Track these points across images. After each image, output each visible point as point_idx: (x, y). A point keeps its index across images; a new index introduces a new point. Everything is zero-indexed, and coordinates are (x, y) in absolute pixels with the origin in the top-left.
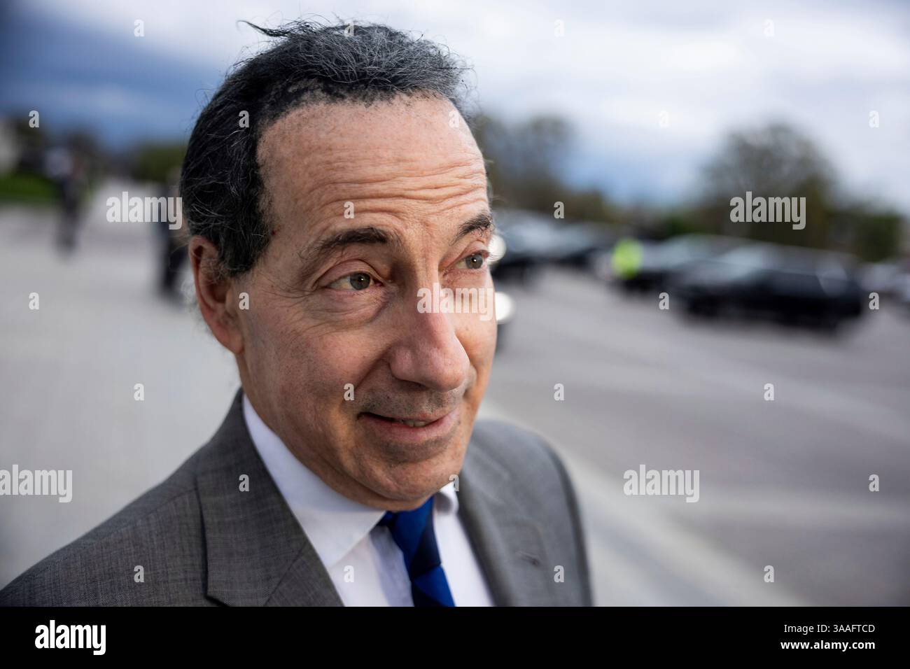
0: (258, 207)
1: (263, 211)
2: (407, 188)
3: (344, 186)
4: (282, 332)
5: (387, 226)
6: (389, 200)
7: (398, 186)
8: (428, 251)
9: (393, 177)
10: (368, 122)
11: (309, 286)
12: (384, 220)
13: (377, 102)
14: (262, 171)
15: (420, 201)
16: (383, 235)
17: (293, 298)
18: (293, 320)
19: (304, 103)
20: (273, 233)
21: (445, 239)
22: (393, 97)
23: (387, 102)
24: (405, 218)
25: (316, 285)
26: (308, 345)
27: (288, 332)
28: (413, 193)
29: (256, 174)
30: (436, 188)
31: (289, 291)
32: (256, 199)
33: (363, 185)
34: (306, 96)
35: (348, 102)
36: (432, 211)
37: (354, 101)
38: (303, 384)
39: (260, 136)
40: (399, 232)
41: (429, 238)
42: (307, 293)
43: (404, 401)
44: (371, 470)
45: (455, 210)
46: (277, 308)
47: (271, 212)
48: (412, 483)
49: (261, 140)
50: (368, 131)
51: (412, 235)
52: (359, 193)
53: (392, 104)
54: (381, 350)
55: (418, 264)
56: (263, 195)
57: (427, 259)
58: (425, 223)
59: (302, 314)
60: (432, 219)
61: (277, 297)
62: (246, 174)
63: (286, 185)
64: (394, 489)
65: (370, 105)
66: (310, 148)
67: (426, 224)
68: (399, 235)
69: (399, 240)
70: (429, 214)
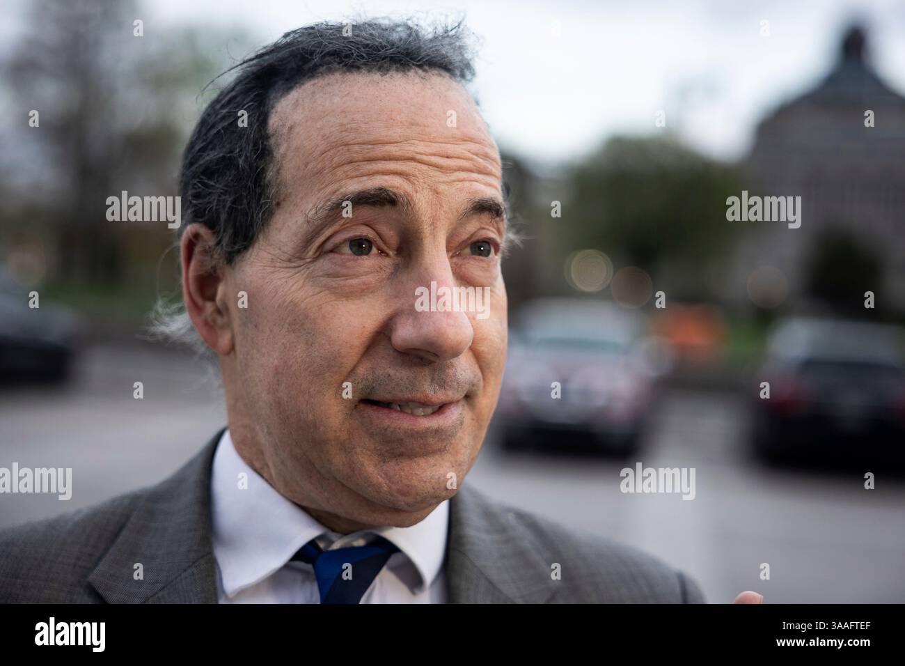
0: (265, 178)
1: (269, 182)
2: (417, 151)
3: (356, 148)
4: (279, 306)
5: (398, 188)
6: (400, 163)
7: (409, 149)
8: (436, 220)
9: (407, 140)
10: (383, 88)
11: (311, 253)
12: (395, 182)
13: (392, 73)
14: (272, 141)
15: (431, 167)
16: (393, 196)
17: (295, 267)
18: (292, 290)
19: (320, 74)
20: (278, 204)
21: (454, 210)
22: (409, 70)
23: (402, 73)
24: (415, 182)
25: (320, 250)
26: (306, 316)
27: (286, 304)
28: (425, 158)
29: (266, 145)
30: (447, 157)
31: (290, 261)
32: (264, 170)
33: (375, 146)
34: (322, 69)
35: (364, 72)
36: (441, 180)
37: (369, 71)
38: (299, 360)
39: (273, 107)
40: (409, 195)
41: (438, 206)
42: (308, 260)
43: (405, 378)
44: (362, 465)
45: (467, 184)
46: (275, 281)
47: (278, 181)
48: (405, 481)
49: (274, 111)
50: (383, 96)
51: (422, 202)
52: (372, 154)
53: (408, 75)
54: (381, 321)
55: (425, 231)
56: (272, 165)
57: (435, 228)
58: (434, 190)
59: (301, 282)
60: (442, 187)
61: (277, 269)
62: (255, 144)
63: (297, 149)
64: (385, 488)
65: (386, 74)
66: (324, 112)
67: (437, 192)
68: (410, 199)
69: (409, 203)
70: (439, 182)
